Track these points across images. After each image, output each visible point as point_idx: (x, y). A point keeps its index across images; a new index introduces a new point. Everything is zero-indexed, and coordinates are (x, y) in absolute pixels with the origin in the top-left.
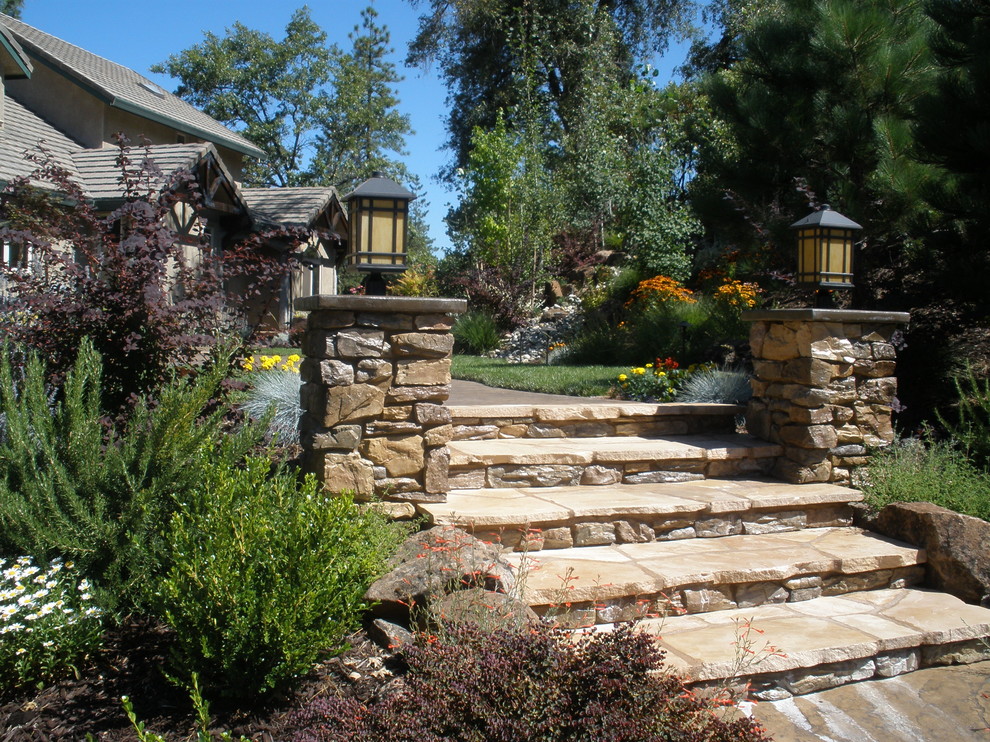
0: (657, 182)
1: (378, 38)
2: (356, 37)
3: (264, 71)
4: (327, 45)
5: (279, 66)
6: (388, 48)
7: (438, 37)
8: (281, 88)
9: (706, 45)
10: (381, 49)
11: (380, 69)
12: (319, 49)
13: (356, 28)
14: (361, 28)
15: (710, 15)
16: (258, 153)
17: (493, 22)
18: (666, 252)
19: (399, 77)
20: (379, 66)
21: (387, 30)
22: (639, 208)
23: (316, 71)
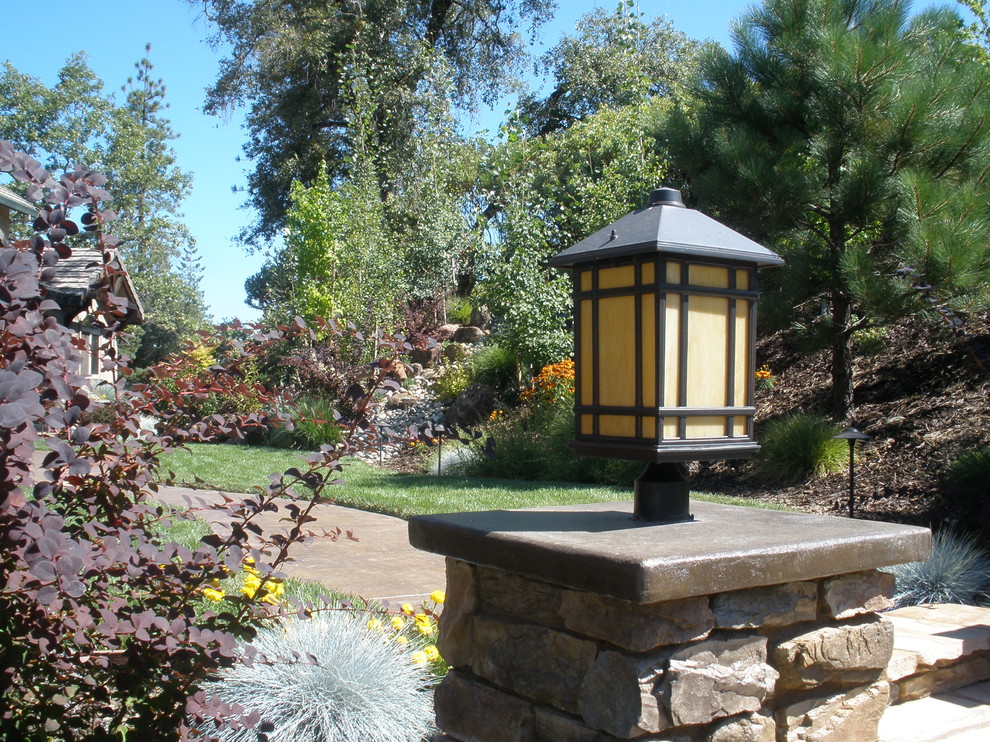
0: (531, 246)
1: (153, 92)
2: (129, 90)
3: (33, 119)
4: (103, 94)
5: (51, 114)
6: (163, 102)
7: (241, 83)
8: (53, 138)
9: (537, 100)
10: (156, 104)
11: (155, 125)
12: (95, 98)
13: (130, 81)
14: (135, 79)
15: (542, 67)
16: (28, 209)
17: (317, 63)
18: (545, 328)
19: (175, 134)
20: (153, 122)
21: (163, 84)
22: (514, 277)
23: (91, 123)
